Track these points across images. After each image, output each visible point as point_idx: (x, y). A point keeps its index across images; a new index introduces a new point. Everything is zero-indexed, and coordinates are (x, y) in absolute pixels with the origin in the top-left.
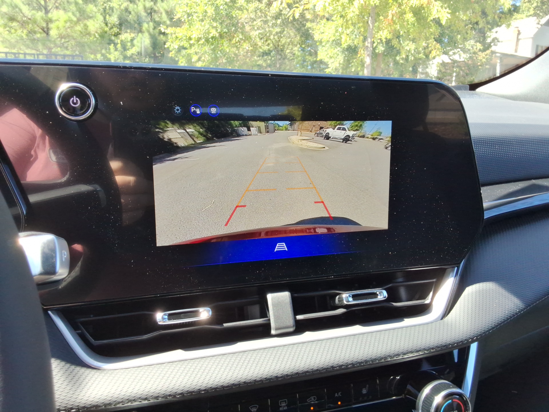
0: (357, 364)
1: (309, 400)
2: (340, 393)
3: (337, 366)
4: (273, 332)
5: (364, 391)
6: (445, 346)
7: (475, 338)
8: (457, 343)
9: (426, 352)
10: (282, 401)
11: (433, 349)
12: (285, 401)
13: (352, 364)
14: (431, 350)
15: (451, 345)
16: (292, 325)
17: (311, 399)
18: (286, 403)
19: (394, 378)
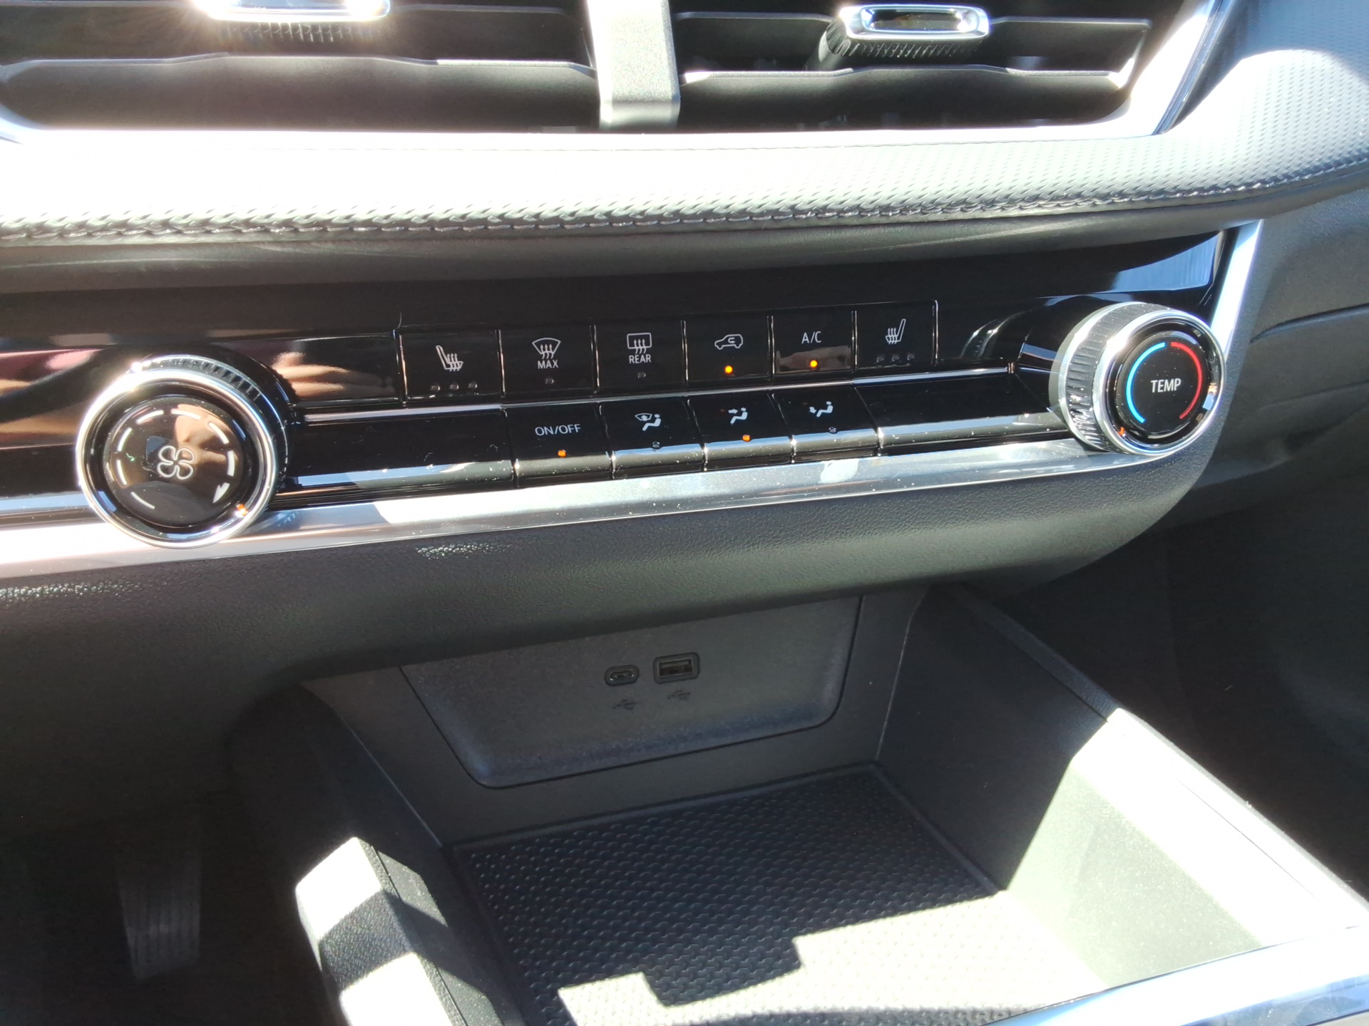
0: (873, 210)
1: (720, 344)
2: (815, 335)
3: (808, 207)
4: (608, 114)
5: (893, 337)
6: (1162, 192)
7: (1259, 184)
8: (1201, 190)
9: (1098, 202)
10: (637, 337)
11: (1121, 194)
12: (647, 338)
13: (858, 207)
14: (1116, 200)
15: (1179, 191)
16: (670, 97)
17: (726, 342)
18: (647, 344)
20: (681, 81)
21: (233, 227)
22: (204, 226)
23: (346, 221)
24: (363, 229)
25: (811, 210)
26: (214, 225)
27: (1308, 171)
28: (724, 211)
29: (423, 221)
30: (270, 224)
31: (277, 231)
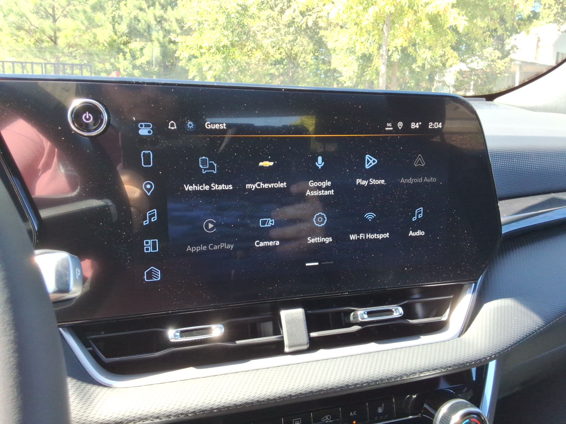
0: (372, 382)
1: (323, 419)
2: (354, 412)
4: (287, 350)
5: (380, 410)
6: (463, 364)
7: (494, 356)
8: (475, 361)
9: (443, 370)
10: (296, 421)
11: (450, 367)
12: (299, 420)
13: (367, 382)
14: (449, 369)
15: (468, 363)
16: (306, 343)
17: (325, 418)
18: (299, 422)
19: (411, 397)
20: (309, 335)
21: (177, 415)
22: (169, 416)
23: (211, 409)
24: (216, 411)
25: (353, 385)
26: (171, 416)
27: (509, 347)
28: (326, 389)
29: (234, 406)
30: (188, 413)
31: (190, 415)
